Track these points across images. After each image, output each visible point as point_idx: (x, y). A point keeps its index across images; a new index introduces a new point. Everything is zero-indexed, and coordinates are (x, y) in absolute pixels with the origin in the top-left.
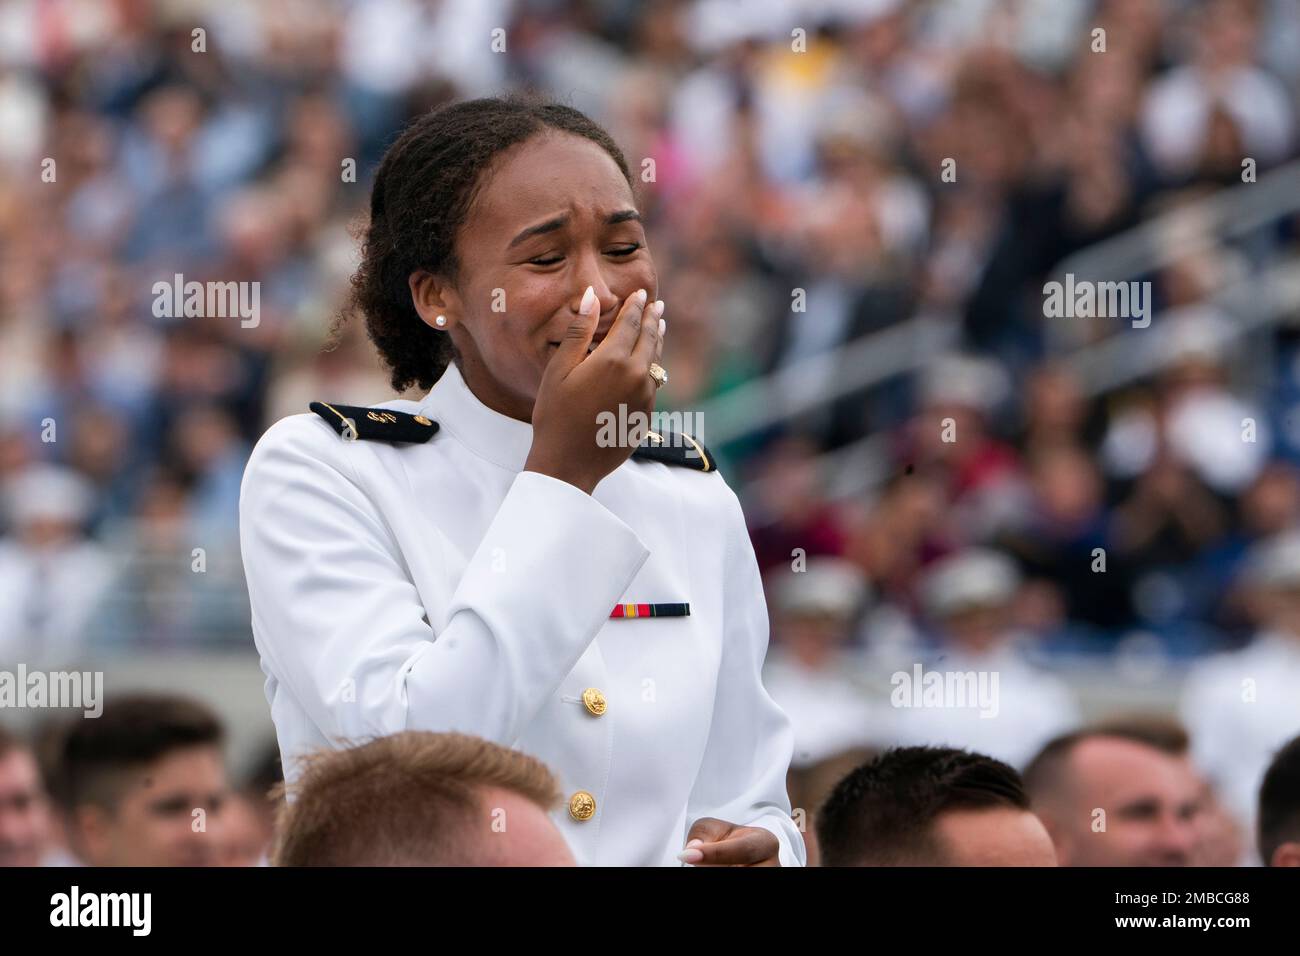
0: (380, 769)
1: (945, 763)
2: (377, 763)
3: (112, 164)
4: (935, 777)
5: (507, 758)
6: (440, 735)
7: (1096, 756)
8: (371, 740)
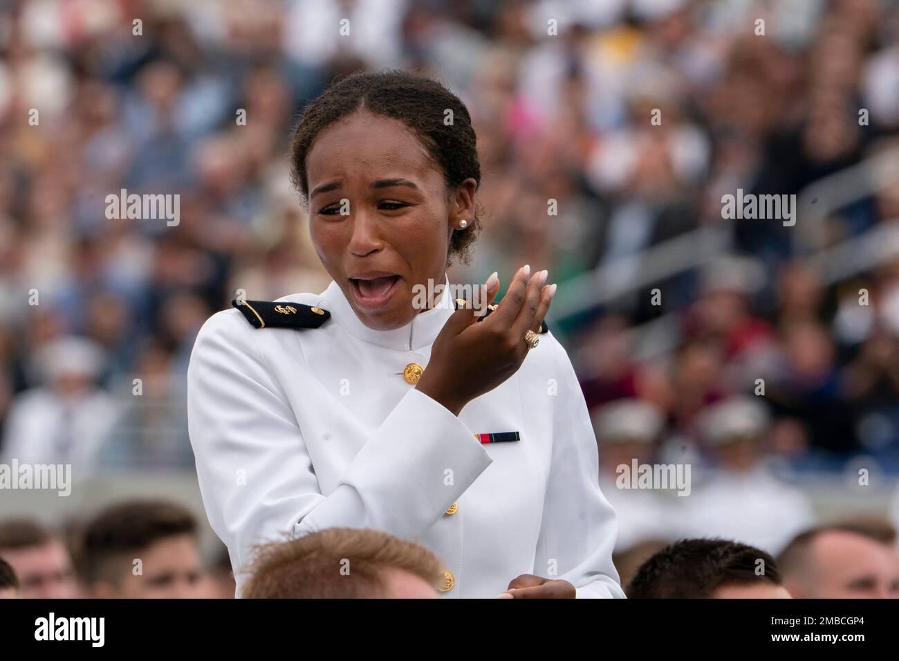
0: (314, 555)
1: (721, 551)
2: (311, 551)
4: (714, 562)
5: (405, 549)
6: (357, 531)
7: (832, 546)
8: (306, 534)
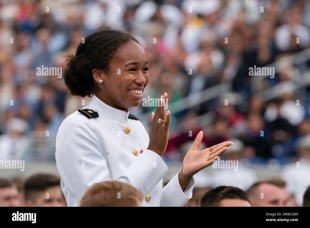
3: (29, 46)
